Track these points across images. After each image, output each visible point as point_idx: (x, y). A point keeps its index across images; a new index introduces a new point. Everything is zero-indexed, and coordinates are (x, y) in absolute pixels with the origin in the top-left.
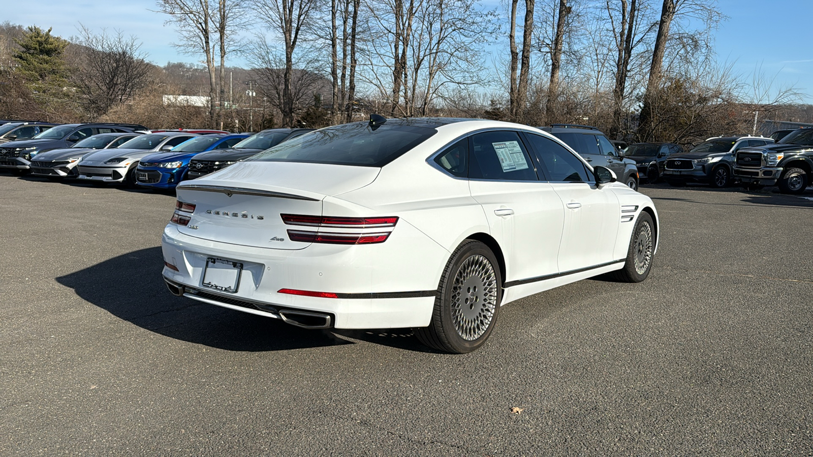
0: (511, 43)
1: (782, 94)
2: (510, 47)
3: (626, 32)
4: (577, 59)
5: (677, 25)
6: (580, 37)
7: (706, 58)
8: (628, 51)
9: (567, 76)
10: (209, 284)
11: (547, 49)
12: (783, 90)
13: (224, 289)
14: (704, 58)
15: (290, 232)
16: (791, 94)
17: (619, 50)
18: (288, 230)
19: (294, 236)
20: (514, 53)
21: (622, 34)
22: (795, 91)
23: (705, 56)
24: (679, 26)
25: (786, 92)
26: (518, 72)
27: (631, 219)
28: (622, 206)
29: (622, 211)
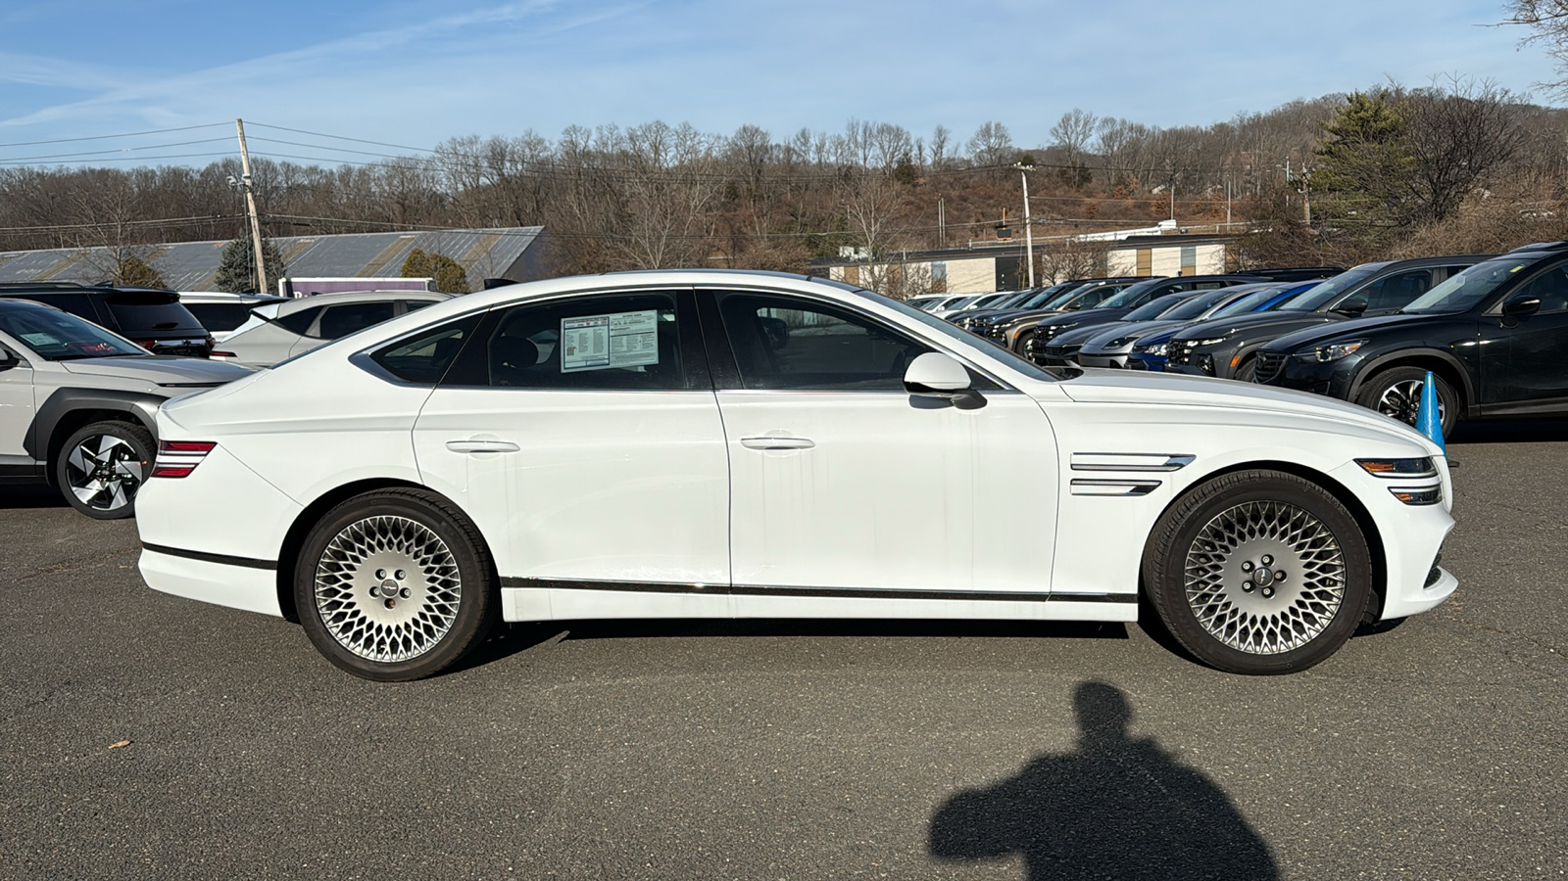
27: (1142, 489)
28: (1075, 454)
29: (1072, 465)
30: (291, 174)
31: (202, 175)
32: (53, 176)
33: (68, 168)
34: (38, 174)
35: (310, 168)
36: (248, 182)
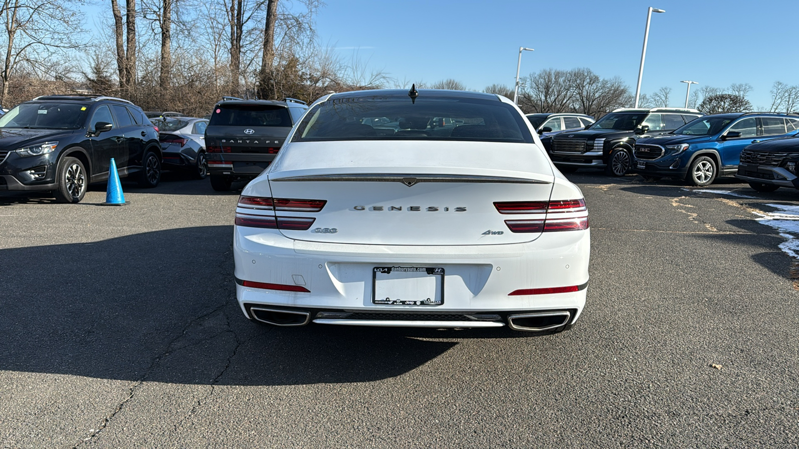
0: (113, 6)
1: (374, 77)
2: (112, 10)
3: (236, 7)
4: (187, 30)
5: (281, 6)
6: (188, 8)
7: (311, 40)
8: (240, 25)
9: (179, 47)
10: (387, 300)
11: (155, 17)
12: (375, 73)
13: (418, 303)
14: (309, 40)
15: (508, 222)
16: (381, 78)
17: (232, 26)
18: (505, 221)
19: (516, 228)
20: (117, 17)
21: (232, 9)
22: (384, 75)
23: (309, 38)
24: (284, 7)
25: (377, 76)
26: (125, 37)
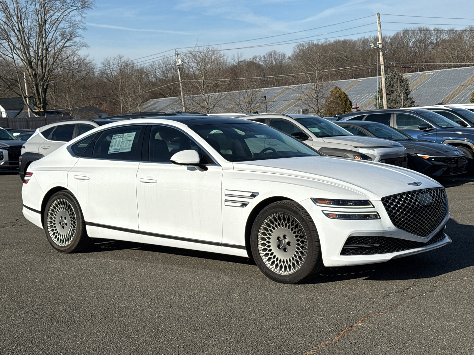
27: (244, 205)
28: (226, 190)
29: (225, 194)
30: (438, 35)
31: (391, 39)
32: (322, 45)
33: (329, 41)
34: (316, 45)
35: (450, 31)
36: (380, 46)
